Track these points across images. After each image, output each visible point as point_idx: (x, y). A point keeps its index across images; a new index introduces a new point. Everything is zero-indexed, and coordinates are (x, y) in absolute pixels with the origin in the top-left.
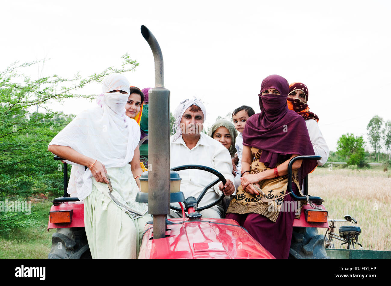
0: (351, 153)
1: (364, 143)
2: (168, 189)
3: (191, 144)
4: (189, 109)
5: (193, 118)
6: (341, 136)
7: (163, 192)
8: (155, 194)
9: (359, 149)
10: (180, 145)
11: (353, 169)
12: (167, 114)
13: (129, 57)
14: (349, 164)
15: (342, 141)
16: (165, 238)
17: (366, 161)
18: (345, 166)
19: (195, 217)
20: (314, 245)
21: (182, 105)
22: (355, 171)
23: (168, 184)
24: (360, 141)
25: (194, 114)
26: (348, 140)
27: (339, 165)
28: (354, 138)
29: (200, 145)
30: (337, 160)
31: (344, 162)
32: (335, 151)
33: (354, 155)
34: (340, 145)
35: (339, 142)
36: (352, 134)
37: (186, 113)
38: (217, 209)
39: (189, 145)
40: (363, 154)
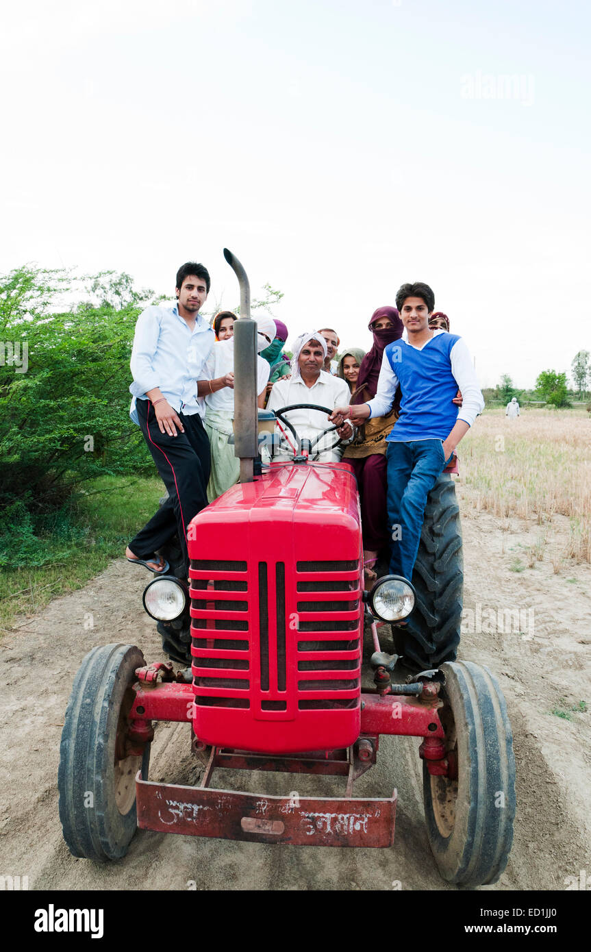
0: (551, 391)
1: (566, 380)
2: (255, 431)
3: (310, 381)
4: (308, 344)
5: (312, 354)
6: (541, 373)
7: (249, 433)
8: (240, 435)
9: (560, 387)
10: (298, 385)
11: (550, 409)
12: (253, 348)
13: (270, 287)
14: (548, 403)
15: (542, 379)
16: (253, 483)
17: (568, 400)
18: (542, 406)
19: (301, 461)
20: (442, 492)
21: (300, 340)
22: (553, 411)
23: (254, 425)
24: (562, 378)
25: (313, 349)
26: (549, 377)
27: (535, 405)
28: (555, 375)
29: (320, 383)
30: (536, 399)
31: (543, 401)
32: (534, 389)
33: (555, 393)
34: (540, 383)
35: (538, 379)
36: (554, 371)
37: (305, 349)
38: (338, 451)
39: (308, 384)
40: (565, 393)
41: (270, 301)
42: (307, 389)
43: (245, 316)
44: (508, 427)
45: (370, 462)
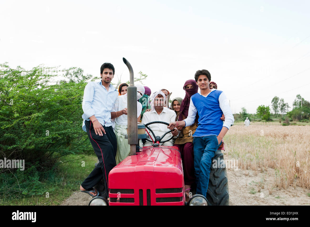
0: (263, 114)
1: (270, 109)
2: (136, 133)
6: (258, 107)
7: (134, 134)
8: (130, 135)
9: (267, 112)
11: (263, 122)
12: (135, 98)
14: (262, 119)
15: (259, 109)
16: (136, 155)
17: (271, 118)
18: (260, 121)
19: (156, 146)
21: (154, 95)
22: (264, 123)
23: (136, 130)
24: (268, 109)
25: (160, 98)
26: (262, 108)
27: (256, 120)
28: (264, 107)
29: (163, 112)
30: (257, 118)
31: (260, 119)
32: (256, 113)
33: (265, 115)
34: (258, 111)
35: (257, 109)
36: (264, 106)
38: (172, 141)
39: (158, 113)
40: (269, 115)
41: (141, 78)
42: (158, 115)
43: (132, 85)
44: (245, 130)
45: (186, 146)
